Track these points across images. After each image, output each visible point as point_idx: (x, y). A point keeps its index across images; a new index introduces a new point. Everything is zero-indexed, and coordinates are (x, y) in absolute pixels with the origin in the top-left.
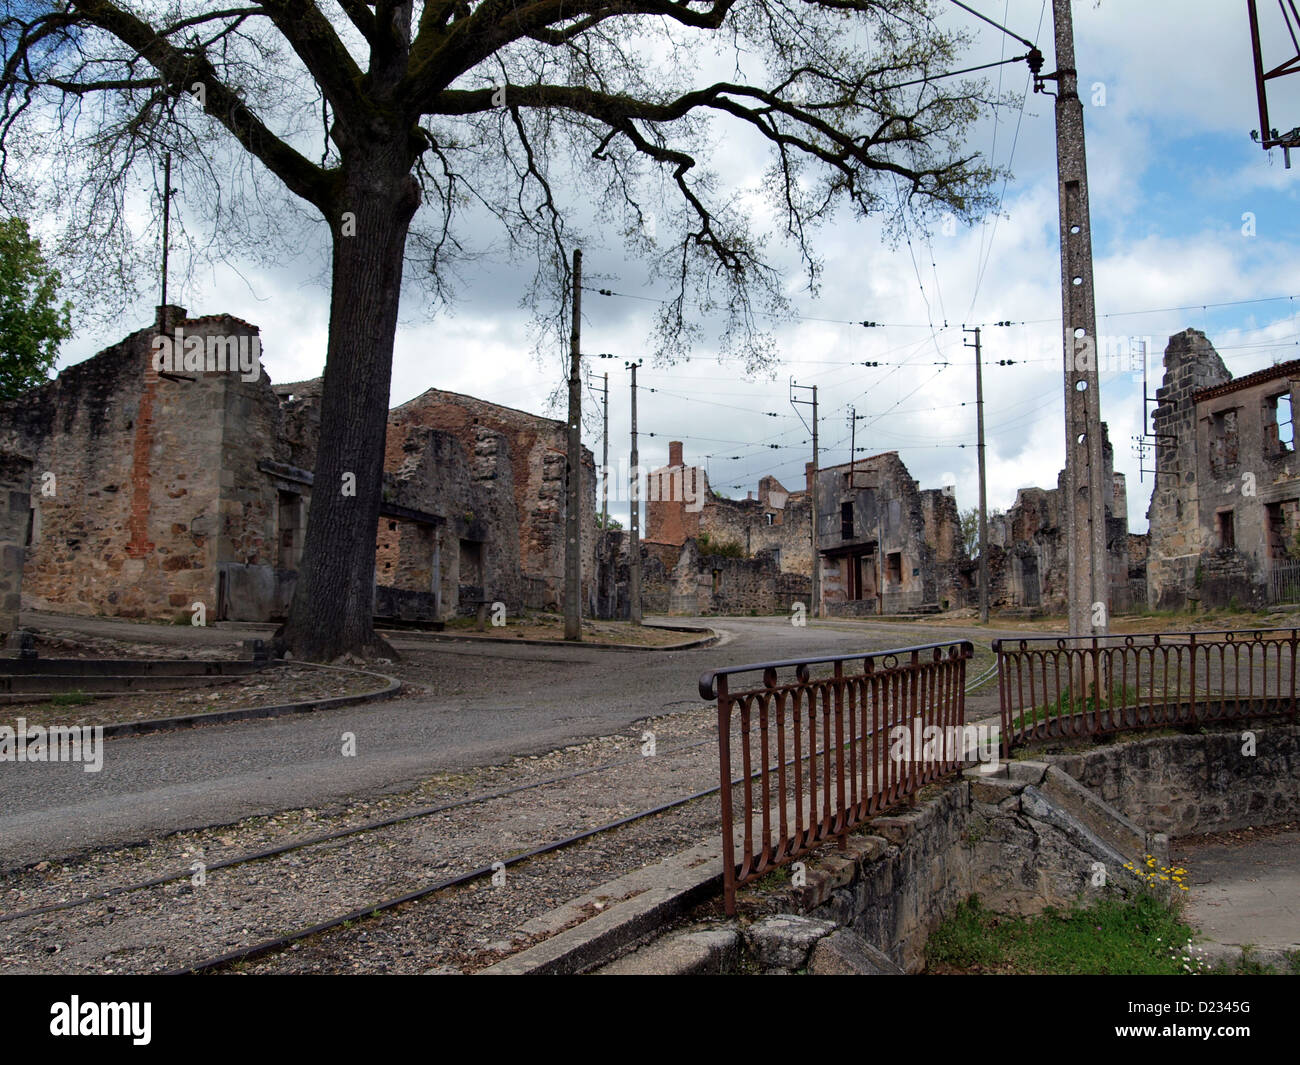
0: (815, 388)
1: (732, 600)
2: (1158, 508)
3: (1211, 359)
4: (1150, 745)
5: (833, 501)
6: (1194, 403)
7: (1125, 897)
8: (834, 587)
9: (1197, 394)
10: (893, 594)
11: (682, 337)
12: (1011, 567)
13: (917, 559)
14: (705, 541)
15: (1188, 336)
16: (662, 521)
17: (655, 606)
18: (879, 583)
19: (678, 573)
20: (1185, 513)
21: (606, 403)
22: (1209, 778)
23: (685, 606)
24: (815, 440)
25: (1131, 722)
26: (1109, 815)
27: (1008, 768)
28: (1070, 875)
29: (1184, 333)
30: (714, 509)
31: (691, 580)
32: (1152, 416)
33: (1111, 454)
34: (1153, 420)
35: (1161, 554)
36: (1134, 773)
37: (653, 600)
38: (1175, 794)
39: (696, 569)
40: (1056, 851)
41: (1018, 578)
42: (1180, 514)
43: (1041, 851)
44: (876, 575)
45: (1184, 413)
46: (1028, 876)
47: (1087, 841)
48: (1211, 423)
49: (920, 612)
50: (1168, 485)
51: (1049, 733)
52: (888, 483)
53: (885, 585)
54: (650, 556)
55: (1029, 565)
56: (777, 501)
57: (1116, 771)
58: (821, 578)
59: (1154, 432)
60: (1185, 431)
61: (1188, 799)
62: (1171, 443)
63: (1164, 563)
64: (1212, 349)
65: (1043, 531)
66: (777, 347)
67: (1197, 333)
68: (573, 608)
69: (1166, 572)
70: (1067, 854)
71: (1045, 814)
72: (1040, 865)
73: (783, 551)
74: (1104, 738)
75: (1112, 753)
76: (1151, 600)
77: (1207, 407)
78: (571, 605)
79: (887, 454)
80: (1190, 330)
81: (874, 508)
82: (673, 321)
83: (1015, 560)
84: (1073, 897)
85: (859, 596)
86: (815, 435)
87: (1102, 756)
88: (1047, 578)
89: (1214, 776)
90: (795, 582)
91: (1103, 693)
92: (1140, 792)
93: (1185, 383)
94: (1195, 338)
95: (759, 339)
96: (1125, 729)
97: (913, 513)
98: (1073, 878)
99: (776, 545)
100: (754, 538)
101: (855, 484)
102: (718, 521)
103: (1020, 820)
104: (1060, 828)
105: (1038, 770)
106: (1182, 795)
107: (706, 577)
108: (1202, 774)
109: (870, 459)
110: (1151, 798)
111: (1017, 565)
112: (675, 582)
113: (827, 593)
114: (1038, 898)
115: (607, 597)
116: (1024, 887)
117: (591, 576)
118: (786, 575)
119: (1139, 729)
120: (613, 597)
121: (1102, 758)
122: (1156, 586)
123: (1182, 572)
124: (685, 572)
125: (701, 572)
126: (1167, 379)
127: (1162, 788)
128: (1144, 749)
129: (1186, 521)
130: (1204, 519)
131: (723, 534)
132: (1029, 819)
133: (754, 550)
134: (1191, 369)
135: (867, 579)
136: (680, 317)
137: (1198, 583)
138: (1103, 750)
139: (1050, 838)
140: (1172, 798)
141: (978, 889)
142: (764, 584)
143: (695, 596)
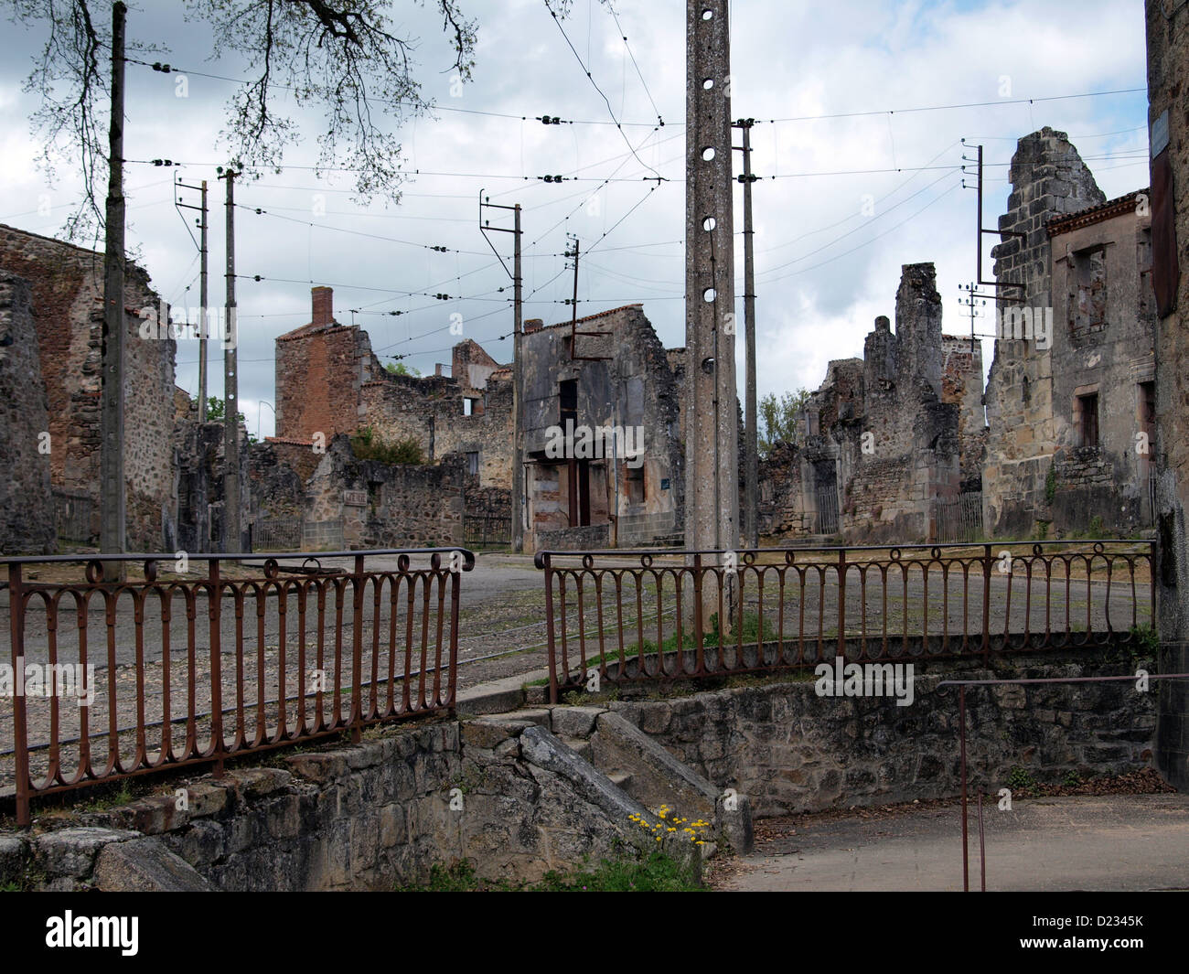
0: (517, 209)
1: (398, 528)
2: (997, 388)
3: (1075, 172)
4: (773, 691)
5: (548, 378)
6: (1050, 237)
7: (639, 857)
8: (551, 507)
9: (1052, 223)
10: (633, 517)
11: (267, 137)
12: (799, 475)
13: (667, 464)
14: (367, 440)
15: (1043, 139)
16: (301, 410)
17: (281, 539)
18: (613, 500)
19: (315, 488)
20: (1034, 396)
21: (204, 227)
22: (860, 736)
23: (326, 538)
24: (518, 286)
25: (750, 662)
26: (671, 771)
27: (550, 715)
28: (575, 831)
29: (1037, 134)
30: (380, 391)
31: (334, 498)
32: (993, 255)
33: (940, 309)
34: (994, 261)
35: (1002, 456)
36: (749, 728)
37: (280, 529)
38: (809, 756)
39: (341, 482)
40: (559, 803)
41: (809, 490)
42: (1027, 398)
43: (543, 804)
44: (609, 489)
45: (1036, 251)
46: (528, 835)
47: (596, 791)
48: (1070, 267)
49: (669, 544)
50: (1012, 356)
51: (625, 674)
52: (626, 351)
53: (621, 504)
54: (280, 463)
55: (825, 472)
56: (478, 377)
57: (718, 723)
58: (531, 494)
59: (994, 279)
60: (1037, 278)
61: (829, 763)
62: (1017, 295)
63: (1006, 469)
64: (1079, 159)
65: (844, 424)
66: (402, 154)
67: (1056, 134)
68: (112, 536)
69: (1007, 481)
70: (572, 807)
71: (548, 759)
72: (541, 821)
73: (483, 454)
74: (707, 681)
75: (713, 701)
76: (987, 521)
77: (1067, 243)
78: (109, 531)
79: (625, 309)
80: (1046, 130)
81: (606, 388)
82: (254, 115)
83: (805, 466)
84: (578, 859)
85: (586, 520)
86: (517, 279)
87: (698, 704)
88: (849, 491)
89: (867, 733)
90: (499, 501)
91: (727, 628)
92: (757, 751)
93: (1038, 207)
94: (1054, 142)
95: (377, 143)
96: (742, 671)
97: (661, 397)
98: (580, 836)
99: (474, 445)
100: (439, 435)
101: (576, 355)
102: (386, 410)
103: (519, 767)
104: (565, 776)
105: (587, 716)
106: (819, 757)
107: (359, 494)
108: (850, 730)
109: (603, 315)
110: (774, 760)
111: (807, 471)
112: (310, 501)
113: (540, 517)
114: (538, 862)
115: (194, 524)
116: (522, 849)
117: (166, 491)
118: (487, 490)
119: (761, 672)
120: (205, 525)
121: (698, 707)
122: (995, 502)
123: (1029, 481)
124: (325, 487)
125: (349, 486)
126: (1014, 201)
127: (791, 747)
128: (763, 696)
129: (1034, 407)
130: (1060, 405)
131: (393, 430)
132: (530, 766)
133: (439, 454)
134: (1045, 187)
135: (596, 495)
136: (264, 109)
137: (1050, 497)
138: (703, 697)
139: (553, 787)
140: (804, 761)
141: (469, 853)
142: (447, 503)
143: (341, 522)
